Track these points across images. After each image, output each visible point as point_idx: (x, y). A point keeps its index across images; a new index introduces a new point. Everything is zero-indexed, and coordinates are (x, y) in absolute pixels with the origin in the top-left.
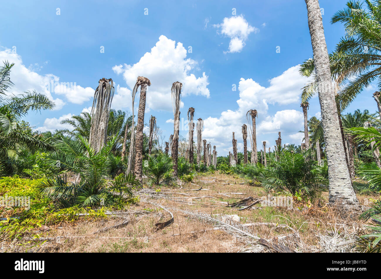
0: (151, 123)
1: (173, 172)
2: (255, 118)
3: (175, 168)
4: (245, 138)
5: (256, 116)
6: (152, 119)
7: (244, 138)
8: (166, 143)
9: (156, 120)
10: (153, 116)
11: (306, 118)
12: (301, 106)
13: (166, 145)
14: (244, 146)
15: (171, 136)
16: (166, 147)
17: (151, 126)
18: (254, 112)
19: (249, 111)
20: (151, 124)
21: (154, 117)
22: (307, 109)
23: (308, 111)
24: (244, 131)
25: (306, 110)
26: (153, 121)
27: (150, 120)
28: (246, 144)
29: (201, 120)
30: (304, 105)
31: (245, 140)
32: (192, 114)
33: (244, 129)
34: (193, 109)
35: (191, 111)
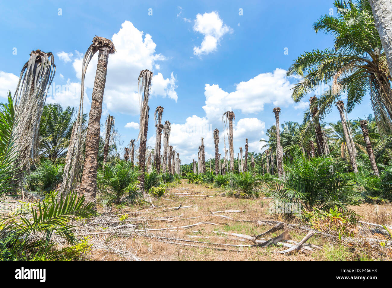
0: (108, 124)
1: (139, 184)
2: (232, 121)
3: (141, 178)
4: (217, 144)
5: (233, 119)
6: (109, 119)
7: (215, 144)
8: (126, 149)
9: (114, 120)
10: (111, 115)
11: (278, 123)
12: (273, 112)
13: (125, 151)
14: (216, 152)
15: (132, 141)
16: (126, 154)
17: (108, 127)
18: (231, 114)
19: (226, 113)
20: (108, 125)
21: (112, 117)
22: (279, 114)
23: (280, 117)
24: (215, 136)
25: (278, 115)
26: (110, 120)
27: (107, 120)
28: (218, 150)
29: (169, 123)
30: (277, 110)
31: (217, 146)
32: (161, 114)
33: (216, 133)
34: (162, 109)
35: (159, 110)
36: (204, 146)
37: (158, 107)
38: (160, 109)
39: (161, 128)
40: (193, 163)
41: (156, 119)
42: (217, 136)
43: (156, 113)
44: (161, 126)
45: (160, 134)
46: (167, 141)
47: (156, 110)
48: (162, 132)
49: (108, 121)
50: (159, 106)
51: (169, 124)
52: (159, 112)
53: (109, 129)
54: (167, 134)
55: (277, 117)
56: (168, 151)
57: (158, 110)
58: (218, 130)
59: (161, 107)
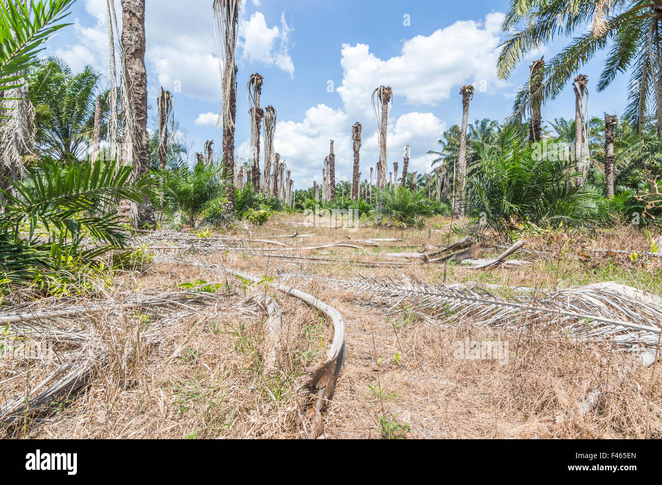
0: (162, 105)
4: (357, 150)
6: (163, 97)
7: (354, 149)
8: (198, 155)
10: (165, 90)
11: (466, 114)
12: (461, 93)
13: (197, 159)
14: (355, 163)
16: (198, 164)
17: (162, 112)
18: (386, 91)
19: (377, 90)
20: (162, 108)
21: (168, 93)
22: (470, 98)
23: (471, 103)
24: (355, 135)
25: (468, 100)
26: (165, 99)
28: (358, 160)
30: (467, 90)
31: (356, 153)
32: (258, 88)
33: (357, 131)
34: (260, 78)
35: (255, 81)
36: (334, 156)
37: (252, 75)
38: (257, 79)
39: (259, 116)
40: (315, 187)
41: (249, 98)
42: (357, 136)
43: (250, 86)
44: (260, 112)
45: (258, 127)
46: (271, 142)
47: (249, 80)
48: (261, 124)
49: (161, 100)
50: (255, 74)
51: (273, 111)
52: (255, 84)
53: (165, 115)
54: (270, 130)
55: (465, 104)
56: (273, 160)
57: (252, 81)
58: (360, 125)
59: (257, 74)
